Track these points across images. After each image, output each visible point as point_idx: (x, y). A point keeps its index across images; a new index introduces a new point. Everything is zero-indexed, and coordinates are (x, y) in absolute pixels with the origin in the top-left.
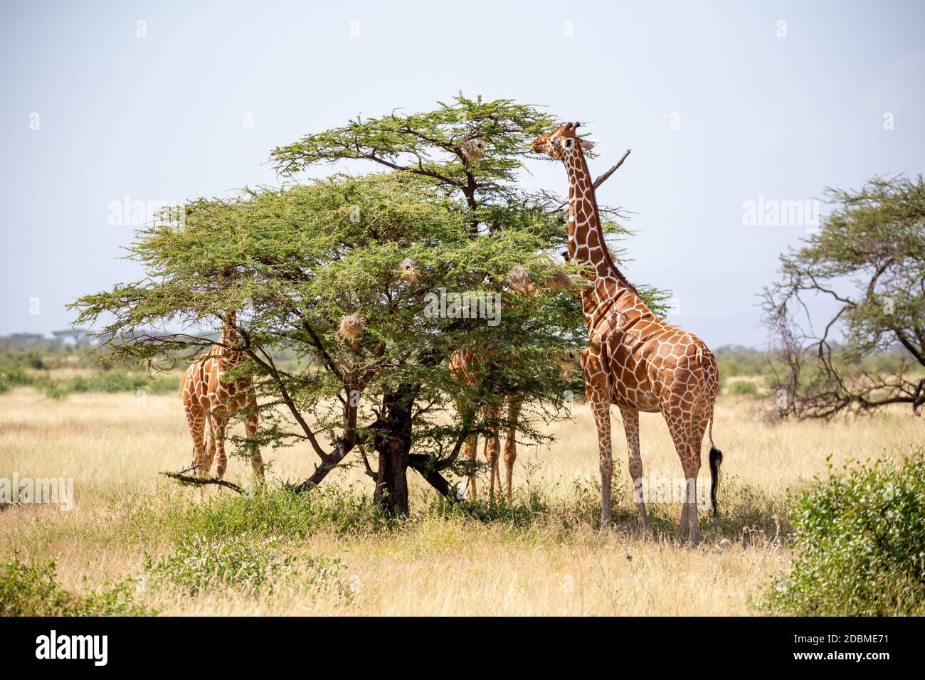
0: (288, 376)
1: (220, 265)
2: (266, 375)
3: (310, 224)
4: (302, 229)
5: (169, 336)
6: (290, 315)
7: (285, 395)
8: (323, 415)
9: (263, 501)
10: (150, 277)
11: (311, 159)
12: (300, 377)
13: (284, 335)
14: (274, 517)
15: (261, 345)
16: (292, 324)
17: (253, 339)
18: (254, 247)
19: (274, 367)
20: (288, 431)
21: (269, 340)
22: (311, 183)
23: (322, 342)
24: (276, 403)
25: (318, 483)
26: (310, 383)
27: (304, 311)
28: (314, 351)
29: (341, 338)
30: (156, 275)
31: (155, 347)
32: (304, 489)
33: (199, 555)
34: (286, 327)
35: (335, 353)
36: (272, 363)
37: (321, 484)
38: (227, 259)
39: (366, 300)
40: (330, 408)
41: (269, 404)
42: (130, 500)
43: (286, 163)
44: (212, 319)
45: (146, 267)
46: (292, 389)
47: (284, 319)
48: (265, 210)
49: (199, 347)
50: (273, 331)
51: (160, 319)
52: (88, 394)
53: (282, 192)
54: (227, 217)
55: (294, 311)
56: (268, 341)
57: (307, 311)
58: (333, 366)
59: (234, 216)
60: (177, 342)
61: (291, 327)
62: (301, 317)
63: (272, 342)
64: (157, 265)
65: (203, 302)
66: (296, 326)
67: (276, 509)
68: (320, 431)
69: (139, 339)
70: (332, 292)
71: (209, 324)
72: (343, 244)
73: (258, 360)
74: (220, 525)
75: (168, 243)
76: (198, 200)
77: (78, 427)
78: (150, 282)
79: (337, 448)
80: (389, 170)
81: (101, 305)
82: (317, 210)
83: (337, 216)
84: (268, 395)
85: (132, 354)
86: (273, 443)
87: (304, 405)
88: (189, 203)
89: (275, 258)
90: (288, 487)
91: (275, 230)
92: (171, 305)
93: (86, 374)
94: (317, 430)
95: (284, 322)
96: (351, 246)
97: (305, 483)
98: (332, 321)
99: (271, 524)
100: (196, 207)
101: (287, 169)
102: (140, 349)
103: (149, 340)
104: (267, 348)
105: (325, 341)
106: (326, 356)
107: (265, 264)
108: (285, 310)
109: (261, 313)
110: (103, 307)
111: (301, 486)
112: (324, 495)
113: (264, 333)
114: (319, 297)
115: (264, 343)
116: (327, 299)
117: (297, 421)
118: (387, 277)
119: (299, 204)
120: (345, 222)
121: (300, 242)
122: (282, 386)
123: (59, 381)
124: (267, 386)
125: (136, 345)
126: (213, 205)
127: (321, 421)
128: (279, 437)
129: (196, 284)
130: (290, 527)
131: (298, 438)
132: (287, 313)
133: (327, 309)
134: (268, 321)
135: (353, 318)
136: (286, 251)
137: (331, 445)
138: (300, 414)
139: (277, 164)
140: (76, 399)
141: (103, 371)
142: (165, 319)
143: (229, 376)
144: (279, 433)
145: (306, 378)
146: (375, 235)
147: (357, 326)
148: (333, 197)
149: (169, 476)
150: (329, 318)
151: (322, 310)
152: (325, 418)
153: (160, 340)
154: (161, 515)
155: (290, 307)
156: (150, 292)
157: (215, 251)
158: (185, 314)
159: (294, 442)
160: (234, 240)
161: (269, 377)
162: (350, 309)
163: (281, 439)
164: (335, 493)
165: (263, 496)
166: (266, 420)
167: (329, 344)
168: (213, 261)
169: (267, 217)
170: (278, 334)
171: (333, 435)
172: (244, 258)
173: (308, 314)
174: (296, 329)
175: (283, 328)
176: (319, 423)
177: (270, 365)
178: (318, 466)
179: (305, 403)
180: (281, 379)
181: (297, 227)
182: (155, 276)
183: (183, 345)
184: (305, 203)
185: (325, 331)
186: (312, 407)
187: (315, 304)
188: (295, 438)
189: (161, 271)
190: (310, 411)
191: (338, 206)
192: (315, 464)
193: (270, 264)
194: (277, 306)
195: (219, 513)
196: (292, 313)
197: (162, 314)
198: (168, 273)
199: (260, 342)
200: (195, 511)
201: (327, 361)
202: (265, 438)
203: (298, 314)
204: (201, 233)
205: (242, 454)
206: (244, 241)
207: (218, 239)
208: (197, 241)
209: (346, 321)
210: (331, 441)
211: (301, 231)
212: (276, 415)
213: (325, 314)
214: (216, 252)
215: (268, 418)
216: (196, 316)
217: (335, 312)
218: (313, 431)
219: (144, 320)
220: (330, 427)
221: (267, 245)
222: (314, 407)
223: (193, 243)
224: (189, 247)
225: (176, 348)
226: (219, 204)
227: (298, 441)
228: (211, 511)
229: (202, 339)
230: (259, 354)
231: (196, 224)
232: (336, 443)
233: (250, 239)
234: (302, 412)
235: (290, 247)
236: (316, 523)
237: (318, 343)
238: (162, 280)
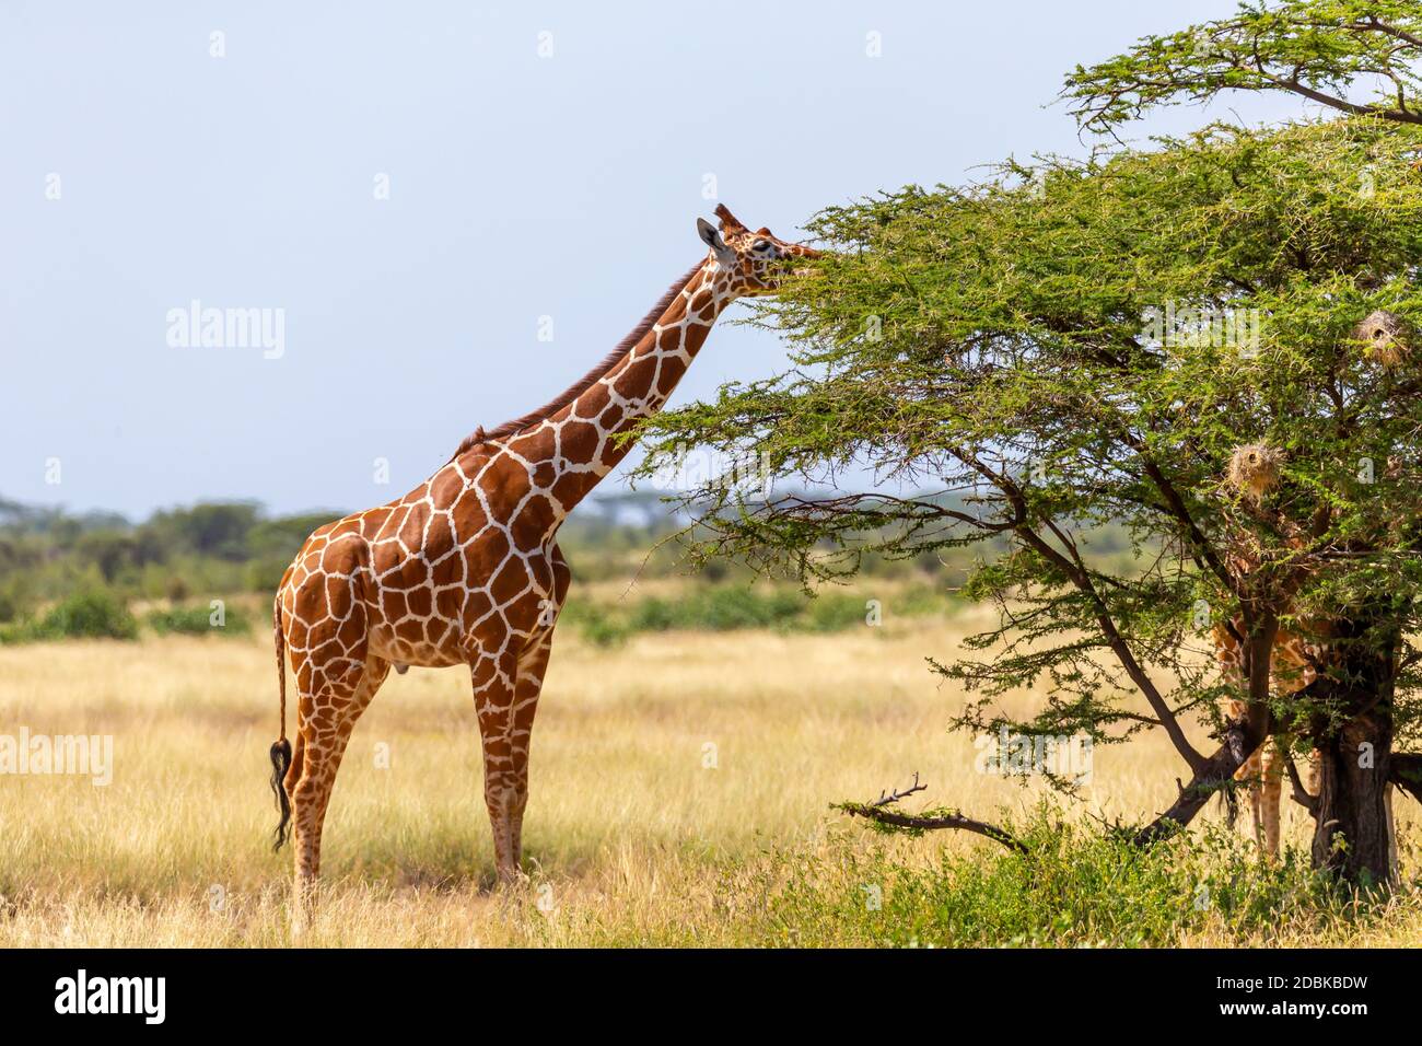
0: (1114, 583)
1: (955, 333)
2: (1065, 582)
3: (1155, 238)
4: (1137, 250)
5: (845, 500)
6: (1115, 447)
7: (1107, 626)
8: (1194, 671)
9: (1064, 865)
10: (800, 368)
11: (1155, 91)
12: (1140, 584)
13: (1103, 491)
14: (1089, 901)
15: (1050, 515)
16: (1119, 466)
17: (1032, 502)
18: (1030, 291)
19: (1081, 565)
20: (1115, 706)
21: (1067, 502)
22: (1156, 148)
23: (1187, 505)
24: (1087, 645)
25: (1185, 822)
27: (1147, 437)
28: (1168, 525)
29: (1232, 496)
30: (813, 360)
31: (814, 525)
32: (1157, 837)
34: (1106, 472)
35: (1218, 530)
36: (1076, 556)
37: (1193, 824)
38: (971, 319)
39: (1286, 410)
40: (1209, 654)
41: (1072, 647)
42: (767, 867)
43: (1100, 102)
44: (941, 458)
45: (788, 342)
46: (1124, 612)
47: (1101, 457)
48: (1053, 210)
49: (912, 523)
50: (1077, 482)
51: (823, 462)
52: (672, 634)
53: (1092, 167)
54: (969, 227)
55: (1123, 437)
56: (1067, 505)
57: (1153, 436)
58: (1213, 558)
59: (985, 225)
60: (862, 513)
61: (1117, 472)
62: (1139, 450)
63: (1075, 508)
64: (815, 338)
65: (920, 419)
66: (1128, 471)
67: (1094, 882)
68: (1188, 707)
69: (776, 508)
70: (1208, 393)
71: (933, 469)
72: (1229, 284)
73: (1044, 549)
74: (969, 920)
75: (837, 287)
76: (904, 192)
77: (654, 708)
78: (799, 379)
79: (1227, 745)
80: (1331, 115)
81: (693, 434)
82: (1172, 207)
83: (1215, 220)
84: (1068, 626)
85: (762, 540)
87: (1150, 649)
88: (884, 199)
89: (1079, 317)
90: (1120, 834)
91: (1077, 253)
92: (848, 428)
93: (667, 590)
94: (1182, 703)
95: (1101, 463)
96: (1247, 286)
97: (1157, 823)
98: (1209, 458)
99: (1081, 916)
100: (899, 207)
101: (1101, 117)
102: (780, 528)
103: (800, 508)
104: (1064, 523)
105: (1195, 503)
106: (1197, 537)
107: (1056, 328)
108: (1103, 435)
109: (1050, 442)
110: (697, 438)
111: (1148, 830)
112: (1200, 851)
113: (1056, 488)
114: (1178, 404)
115: (1057, 511)
116: (1198, 408)
117: (1134, 685)
118: (1332, 355)
119: (1128, 194)
120: (1232, 233)
121: (1134, 279)
122: (1099, 607)
123: (610, 607)
124: (1065, 606)
125: (770, 520)
126: (937, 202)
127: (1189, 683)
128: (1097, 722)
129: (903, 382)
130: (1125, 923)
131: (1139, 722)
132: (1107, 442)
133: (1198, 431)
134: (1065, 461)
135: (1259, 449)
136: (1103, 301)
137: (1213, 736)
138: (1142, 669)
139: (1079, 104)
140: (648, 647)
141: (705, 583)
142: (835, 460)
143: (980, 585)
144: (1097, 713)
145: (1154, 587)
146: (1301, 260)
147: (1267, 467)
148: (1206, 176)
149: (852, 814)
150: (1203, 451)
151: (1187, 432)
152: (1198, 678)
153: (824, 508)
154: (837, 900)
155: (1113, 429)
156: (799, 402)
157: (943, 303)
158: (879, 450)
159: (1130, 731)
160: (986, 279)
161: (1070, 587)
162: (1250, 431)
163: (1101, 727)
164: (1226, 844)
165: (1062, 853)
166: (1066, 684)
167: (1204, 510)
168: (941, 326)
169: (1058, 224)
170: (1088, 488)
171: (1216, 715)
172: (1009, 316)
173: (1155, 444)
174: (1129, 477)
175: (1100, 474)
176: (1185, 687)
177: (1071, 559)
178: (1185, 785)
179: (1153, 643)
180: (1097, 590)
181: (1125, 246)
182: (809, 363)
183: (875, 518)
184: (1142, 193)
185: (1195, 480)
186: (1168, 653)
187: (1171, 420)
188: (1132, 723)
189: (823, 352)
190: (1164, 662)
191: (1217, 199)
192: (1179, 780)
193: (1067, 329)
194: (1085, 426)
195: (965, 895)
196: (1118, 442)
197: (828, 452)
198: (839, 355)
199: (1048, 507)
200: (911, 890)
201: (1199, 548)
202: (1064, 722)
203: (1133, 442)
204: (912, 264)
206: (1008, 280)
207: (951, 277)
208: (903, 282)
209: (1243, 457)
210: (1212, 728)
211: (1134, 254)
212: (1088, 673)
213: (1194, 441)
214: (946, 306)
215: (1071, 678)
216: (904, 453)
217: (1217, 436)
218: (1172, 706)
219: (789, 464)
220: (1208, 697)
221: (1061, 288)
222: (1174, 652)
223: (893, 288)
224: (884, 296)
225: (861, 525)
226: (951, 199)
227: (1138, 729)
228: (947, 890)
229: (917, 504)
230: (1047, 536)
231: (901, 244)
232: (1224, 731)
233: (1021, 275)
234: (1147, 664)
235: (1112, 291)
236: (1183, 913)
237: (1178, 506)
238: (826, 373)
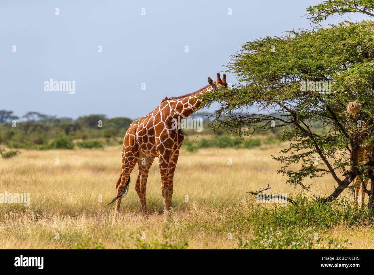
0: (319, 136)
1: (279, 74)
2: (306, 136)
3: (329, 50)
4: (325, 53)
5: (251, 115)
6: (319, 102)
7: (317, 147)
8: (339, 159)
9: (306, 208)
10: (240, 82)
11: (330, 13)
12: (325, 137)
13: (316, 113)
14: (312, 216)
15: (302, 120)
16: (320, 107)
17: (298, 116)
18: (298, 63)
19: (310, 132)
20: (319, 168)
21: (307, 116)
22: (330, 27)
23: (337, 117)
24: (312, 152)
25: (336, 197)
26: (331, 141)
27: (327, 100)
28: (332, 122)
29: (348, 114)
30: (243, 80)
31: (243, 121)
32: (329, 201)
33: (268, 238)
34: (317, 109)
35: (345, 124)
36: (309, 130)
37: (338, 197)
38: (283, 70)
39: (362, 93)
40: (343, 154)
41: (308, 153)
42: (231, 208)
43: (315, 15)
44: (275, 105)
45: (237, 76)
46: (321, 144)
47: (315, 104)
48: (304, 43)
49: (268, 121)
50: (309, 111)
51: (245, 106)
52: (209, 149)
53: (313, 32)
54: (282, 47)
55: (321, 100)
56: (307, 117)
57: (328, 100)
58: (343, 130)
59: (286, 46)
60: (255, 119)
61: (319, 109)
62: (325, 103)
63: (309, 118)
64: (244, 75)
65: (270, 95)
66: (322, 109)
67: (313, 212)
68: (337, 168)
69: (233, 117)
70: (342, 89)
71: (273, 108)
72: (348, 61)
73: (301, 128)
74: (282, 221)
75: (249, 62)
76: (266, 38)
77: (204, 167)
78: (239, 85)
79: (347, 178)
81: (213, 98)
82: (334, 42)
83: (344, 45)
84: (307, 147)
85: (230, 125)
86: (310, 175)
87: (328, 153)
88: (261, 40)
89: (310, 70)
90: (320, 200)
91: (310, 53)
92: (252, 98)
93: (207, 137)
94: (336, 167)
95: (315, 106)
96: (352, 62)
97: (329, 197)
98: (342, 105)
99: (310, 220)
100: (265, 42)
101: (316, 19)
102: (234, 122)
103: (239, 117)
104: (306, 121)
105: (339, 116)
106: (340, 125)
107: (304, 73)
108: (316, 99)
109: (303, 101)
110: (214, 100)
111: (327, 199)
112: (340, 204)
113: (304, 113)
114: (335, 92)
115: (304, 118)
116: (340, 92)
117: (323, 162)
119: (323, 39)
120: (349, 48)
121: (324, 60)
122: (315, 143)
123: (193, 142)
124: (306, 142)
125: (232, 120)
126: (275, 40)
127: (337, 162)
128: (314, 172)
129: (266, 86)
130: (321, 223)
131: (325, 172)
132: (317, 101)
133: (340, 98)
134: (306, 106)
135: (354, 103)
136: (316, 66)
137: (344, 175)
138: (326, 158)
139: (310, 16)
140: (203, 151)
141: (217, 136)
142: (248, 106)
143: (285, 137)
144: (314, 169)
145: (329, 138)
146: (366, 55)
147: (357, 108)
148: (342, 34)
149: (252, 194)
150: (341, 103)
151: (337, 99)
152: (340, 161)
153: (245, 118)
154: (248, 216)
155: (319, 98)
156: (239, 91)
157: (276, 66)
158: (259, 103)
159: (323, 174)
160: (287, 60)
161: (308, 138)
162: (353, 98)
163: (315, 173)
164: (346, 202)
165: (305, 205)
166: (306, 162)
167: (341, 118)
168: (275, 72)
169: (305, 47)
170: (312, 113)
171: (344, 170)
172: (292, 70)
173: (329, 102)
174: (323, 110)
175: (315, 109)
176: (336, 163)
177: (308, 130)
178: (336, 188)
179: (328, 152)
180: (314, 138)
181: (322, 52)
182: (242, 81)
183: (258, 120)
184: (326, 38)
185: (339, 111)
186: (332, 154)
187: (333, 96)
188: (323, 172)
189: (246, 78)
190: (331, 157)
191: (345, 39)
192: (335, 186)
193: (307, 73)
194: (311, 97)
195: (281, 215)
196: (320, 101)
197: (247, 104)
198: (249, 79)
199: (302, 117)
200: (267, 214)
201: (340, 128)
202: (306, 172)
203: (323, 101)
204: (268, 56)
205: (293, 181)
206: (292, 60)
207: (278, 60)
208: (266, 61)
209: (350, 105)
210: (343, 173)
211: (324, 54)
212: (311, 158)
213: (339, 101)
214: (277, 67)
215: (308, 161)
216: (266, 104)
217: (344, 100)
218: (333, 168)
219: (237, 106)
220: (342, 166)
221: (305, 62)
222: (334, 154)
223: (263, 62)
224: (261, 65)
225: (255, 122)
226: (278, 40)
227: (325, 173)
228: (276, 214)
229: (269, 117)
230: (302, 125)
231: (265, 51)
232: (346, 174)
233: (295, 59)
234: (327, 157)
235: (318, 63)
236: (335, 220)
237: (335, 118)
238: (246, 84)
